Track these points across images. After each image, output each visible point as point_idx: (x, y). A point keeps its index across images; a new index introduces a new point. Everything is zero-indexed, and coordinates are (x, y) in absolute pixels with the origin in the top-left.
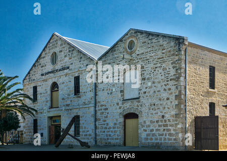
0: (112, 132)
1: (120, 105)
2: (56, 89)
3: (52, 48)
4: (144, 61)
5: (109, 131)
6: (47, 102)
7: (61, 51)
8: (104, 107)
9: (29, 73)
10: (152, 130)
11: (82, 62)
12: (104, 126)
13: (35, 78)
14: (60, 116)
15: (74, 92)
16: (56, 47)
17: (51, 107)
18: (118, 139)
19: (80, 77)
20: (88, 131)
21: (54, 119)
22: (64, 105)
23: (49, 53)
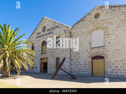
0: (83, 67)
1: (89, 51)
2: (45, 44)
3: (43, 24)
4: (108, 23)
5: (80, 67)
6: (39, 51)
7: (48, 25)
8: (76, 53)
10: (117, 67)
11: (61, 29)
13: (33, 40)
14: (47, 58)
16: (45, 23)
17: (42, 54)
18: (87, 71)
20: (65, 66)
22: (50, 52)
23: (41, 27)
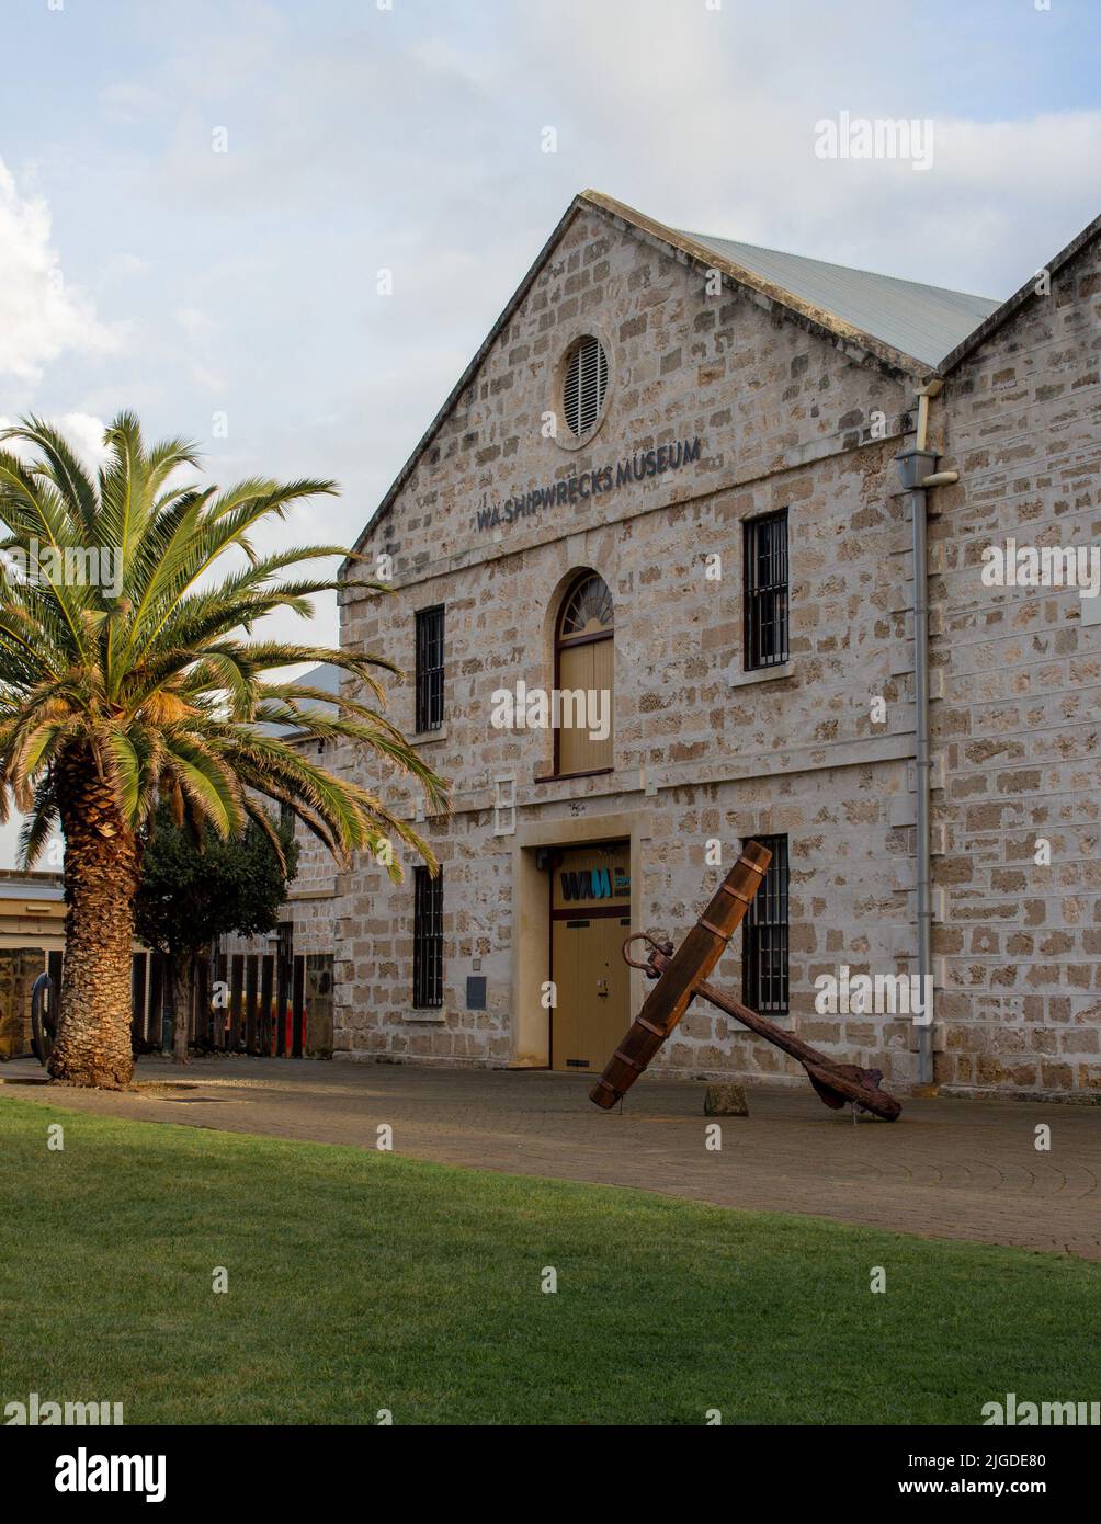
0: (1079, 977)
2: (592, 627)
3: (567, 311)
5: (1050, 975)
7: (633, 328)
8: (999, 763)
9: (386, 510)
11: (804, 401)
12: (1004, 929)
13: (435, 549)
14: (625, 842)
15: (738, 644)
16: (597, 295)
17: (557, 772)
19: (793, 521)
20: (864, 971)
21: (573, 867)
22: (657, 755)
23: (541, 345)
